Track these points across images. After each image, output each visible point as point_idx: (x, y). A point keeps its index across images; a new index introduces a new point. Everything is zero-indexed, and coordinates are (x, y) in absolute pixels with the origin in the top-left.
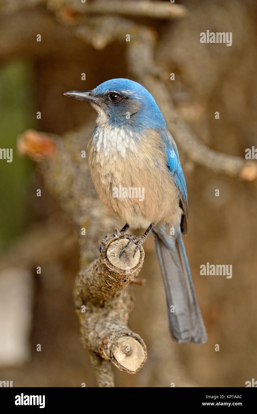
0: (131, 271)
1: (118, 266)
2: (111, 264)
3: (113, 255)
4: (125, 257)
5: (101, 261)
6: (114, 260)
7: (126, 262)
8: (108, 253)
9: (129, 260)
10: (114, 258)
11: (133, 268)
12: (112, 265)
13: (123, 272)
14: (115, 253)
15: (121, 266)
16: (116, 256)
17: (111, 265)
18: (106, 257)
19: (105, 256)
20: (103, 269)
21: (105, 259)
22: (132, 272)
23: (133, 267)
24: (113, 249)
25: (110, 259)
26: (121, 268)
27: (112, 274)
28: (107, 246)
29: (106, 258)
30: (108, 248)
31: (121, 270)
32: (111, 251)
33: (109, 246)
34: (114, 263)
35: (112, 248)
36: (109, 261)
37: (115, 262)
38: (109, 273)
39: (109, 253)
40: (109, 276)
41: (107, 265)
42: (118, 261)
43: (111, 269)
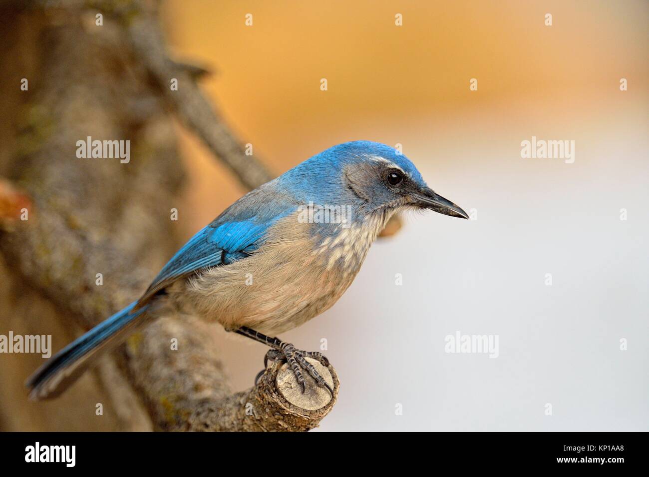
0: (322, 412)
1: (299, 404)
2: (286, 401)
3: (289, 386)
4: (310, 388)
5: (263, 398)
6: (293, 394)
7: (311, 396)
8: (280, 383)
9: (317, 394)
10: (291, 391)
11: (324, 407)
12: (290, 404)
13: (309, 415)
14: (291, 383)
15: (305, 405)
16: (294, 387)
17: (287, 404)
18: (277, 390)
19: (274, 389)
20: (268, 410)
21: (274, 394)
22: (323, 414)
23: (324, 405)
24: (288, 376)
25: (285, 394)
26: (306, 408)
27: (286, 419)
28: (274, 371)
29: (276, 393)
30: (276, 375)
31: (306, 411)
32: (285, 379)
33: (277, 371)
34: (292, 400)
35: (284, 374)
36: (282, 397)
37: (294, 399)
38: (282, 417)
39: (282, 383)
40: (280, 422)
41: (280, 404)
42: (298, 397)
43: (288, 410)
